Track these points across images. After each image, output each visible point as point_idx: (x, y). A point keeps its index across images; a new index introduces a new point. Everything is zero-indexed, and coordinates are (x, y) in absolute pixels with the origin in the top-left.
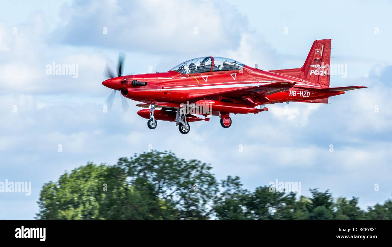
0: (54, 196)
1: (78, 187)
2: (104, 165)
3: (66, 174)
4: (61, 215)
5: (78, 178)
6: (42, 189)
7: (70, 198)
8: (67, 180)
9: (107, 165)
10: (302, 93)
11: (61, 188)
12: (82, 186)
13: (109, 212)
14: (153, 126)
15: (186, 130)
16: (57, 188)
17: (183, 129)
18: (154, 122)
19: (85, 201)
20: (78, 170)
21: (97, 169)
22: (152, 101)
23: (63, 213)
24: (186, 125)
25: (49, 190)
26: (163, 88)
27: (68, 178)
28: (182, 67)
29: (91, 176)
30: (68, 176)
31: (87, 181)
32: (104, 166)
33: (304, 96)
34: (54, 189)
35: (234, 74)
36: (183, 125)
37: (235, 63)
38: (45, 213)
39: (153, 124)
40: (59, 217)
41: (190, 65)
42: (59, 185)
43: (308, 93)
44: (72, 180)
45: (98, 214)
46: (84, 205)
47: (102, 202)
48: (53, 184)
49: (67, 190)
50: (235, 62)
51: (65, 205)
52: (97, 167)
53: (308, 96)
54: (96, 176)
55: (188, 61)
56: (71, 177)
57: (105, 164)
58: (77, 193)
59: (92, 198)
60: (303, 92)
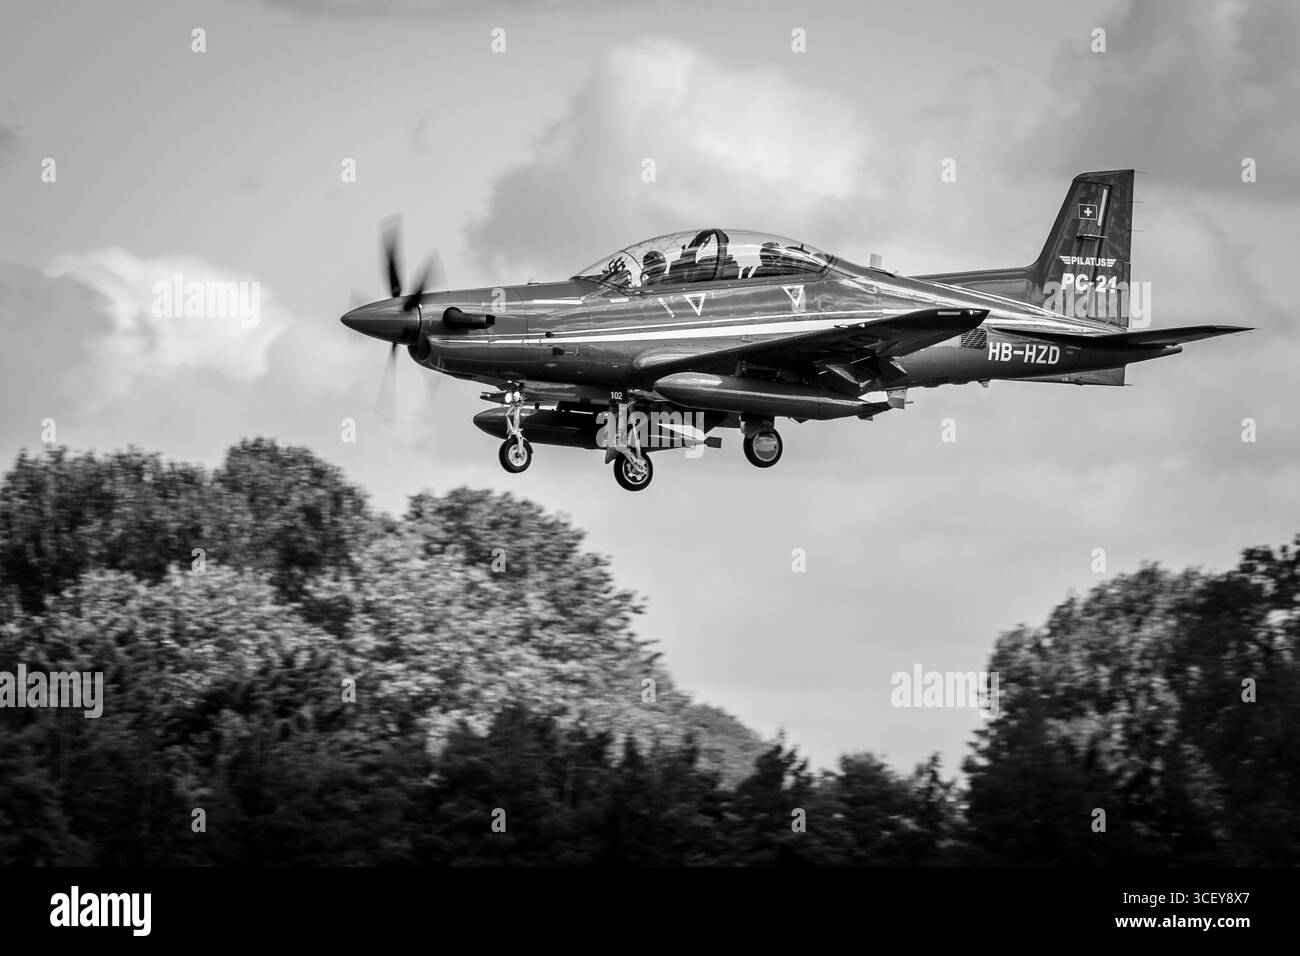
0: (1032, 674)
1: (1109, 642)
2: (1195, 573)
3: (1071, 603)
4: (1055, 737)
5: (1111, 613)
6: (992, 651)
7: (1085, 680)
8: (1075, 621)
9: (1204, 572)
10: (1031, 350)
11: (1056, 645)
12: (1123, 641)
13: (1212, 726)
14: (519, 463)
15: (639, 478)
16: (1044, 648)
17: (627, 473)
18: (521, 449)
19: (1133, 690)
20: (1111, 587)
21: (1175, 584)
22: (514, 379)
23: (1064, 728)
24: (638, 461)
25: (1014, 654)
26: (549, 335)
27: (1078, 615)
28: (619, 263)
29: (1152, 609)
30: (1078, 608)
31: (1138, 623)
32: (1195, 576)
33: (1039, 361)
34: (1031, 650)
35: (797, 287)
36: (628, 462)
37: (801, 249)
38: (1003, 727)
39: (517, 456)
40: (1049, 742)
41: (646, 258)
42: (1049, 636)
43: (1055, 352)
44: (1092, 619)
45: (1177, 731)
46: (1132, 702)
47: (1191, 692)
48: (1031, 635)
49: (1074, 654)
50: (802, 246)
51: (1070, 704)
52: (1175, 578)
53: (1053, 359)
54: (1168, 606)
55: (639, 245)
56: (1088, 610)
57: (1200, 567)
58: (1107, 664)
59: (1158, 681)
60: (1034, 346)
